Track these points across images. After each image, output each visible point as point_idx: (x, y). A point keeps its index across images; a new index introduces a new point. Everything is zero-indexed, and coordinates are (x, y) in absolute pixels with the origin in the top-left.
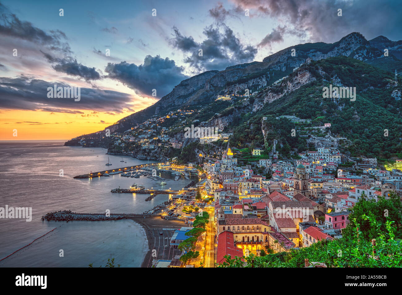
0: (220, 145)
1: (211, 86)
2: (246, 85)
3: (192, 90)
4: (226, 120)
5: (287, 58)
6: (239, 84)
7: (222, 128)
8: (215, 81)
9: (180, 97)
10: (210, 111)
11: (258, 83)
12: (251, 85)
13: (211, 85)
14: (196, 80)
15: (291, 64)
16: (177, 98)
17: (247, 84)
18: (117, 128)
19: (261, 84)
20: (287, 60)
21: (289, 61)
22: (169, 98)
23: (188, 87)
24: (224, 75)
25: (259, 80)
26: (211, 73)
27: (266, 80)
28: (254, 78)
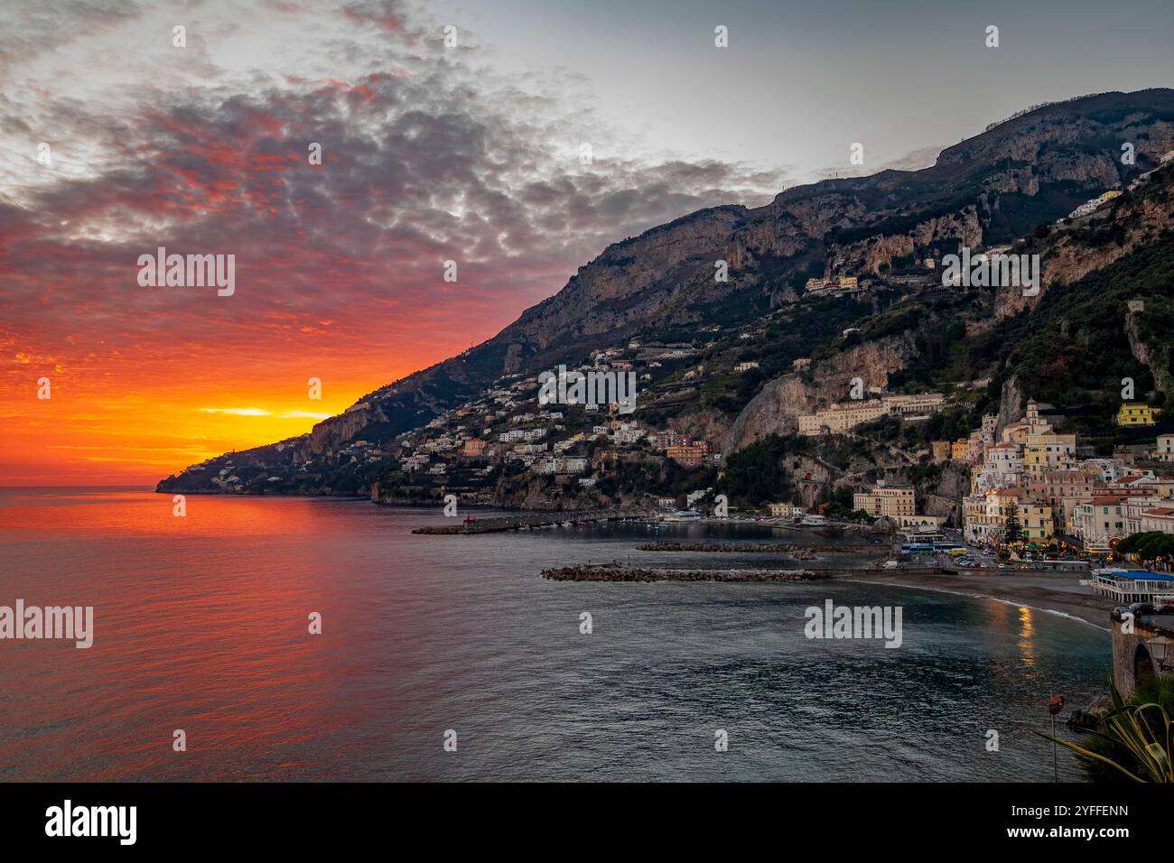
0: (893, 436)
1: (749, 255)
2: (911, 240)
3: (649, 281)
4: (896, 350)
5: (1037, 147)
6: (887, 235)
7: (880, 377)
8: (760, 236)
9: (602, 307)
10: (791, 332)
11: (953, 232)
12: (927, 240)
13: (748, 250)
14: (660, 241)
15: (1054, 169)
16: (594, 309)
17: (913, 235)
18: (364, 425)
19: (963, 237)
20: (1039, 154)
21: (1046, 159)
22: (557, 311)
23: (632, 269)
24: (796, 213)
25: (955, 224)
26: (720, 215)
27: (981, 224)
28: (938, 216)
